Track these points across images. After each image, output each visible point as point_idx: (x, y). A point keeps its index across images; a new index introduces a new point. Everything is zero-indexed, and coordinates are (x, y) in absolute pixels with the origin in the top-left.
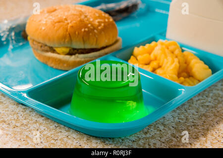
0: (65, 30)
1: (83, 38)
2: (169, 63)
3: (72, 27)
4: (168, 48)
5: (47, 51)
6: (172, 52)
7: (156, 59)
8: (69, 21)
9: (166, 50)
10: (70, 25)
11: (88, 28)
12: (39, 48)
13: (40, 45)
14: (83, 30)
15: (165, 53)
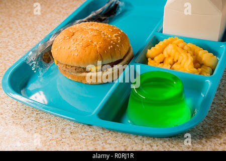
0: (96, 52)
1: (111, 54)
2: (185, 59)
3: (100, 47)
4: (178, 46)
5: (81, 72)
6: (183, 49)
7: (169, 56)
8: (96, 43)
9: (177, 48)
10: (98, 46)
11: (112, 44)
12: (74, 70)
13: (74, 68)
14: (109, 48)
15: (177, 51)
